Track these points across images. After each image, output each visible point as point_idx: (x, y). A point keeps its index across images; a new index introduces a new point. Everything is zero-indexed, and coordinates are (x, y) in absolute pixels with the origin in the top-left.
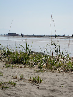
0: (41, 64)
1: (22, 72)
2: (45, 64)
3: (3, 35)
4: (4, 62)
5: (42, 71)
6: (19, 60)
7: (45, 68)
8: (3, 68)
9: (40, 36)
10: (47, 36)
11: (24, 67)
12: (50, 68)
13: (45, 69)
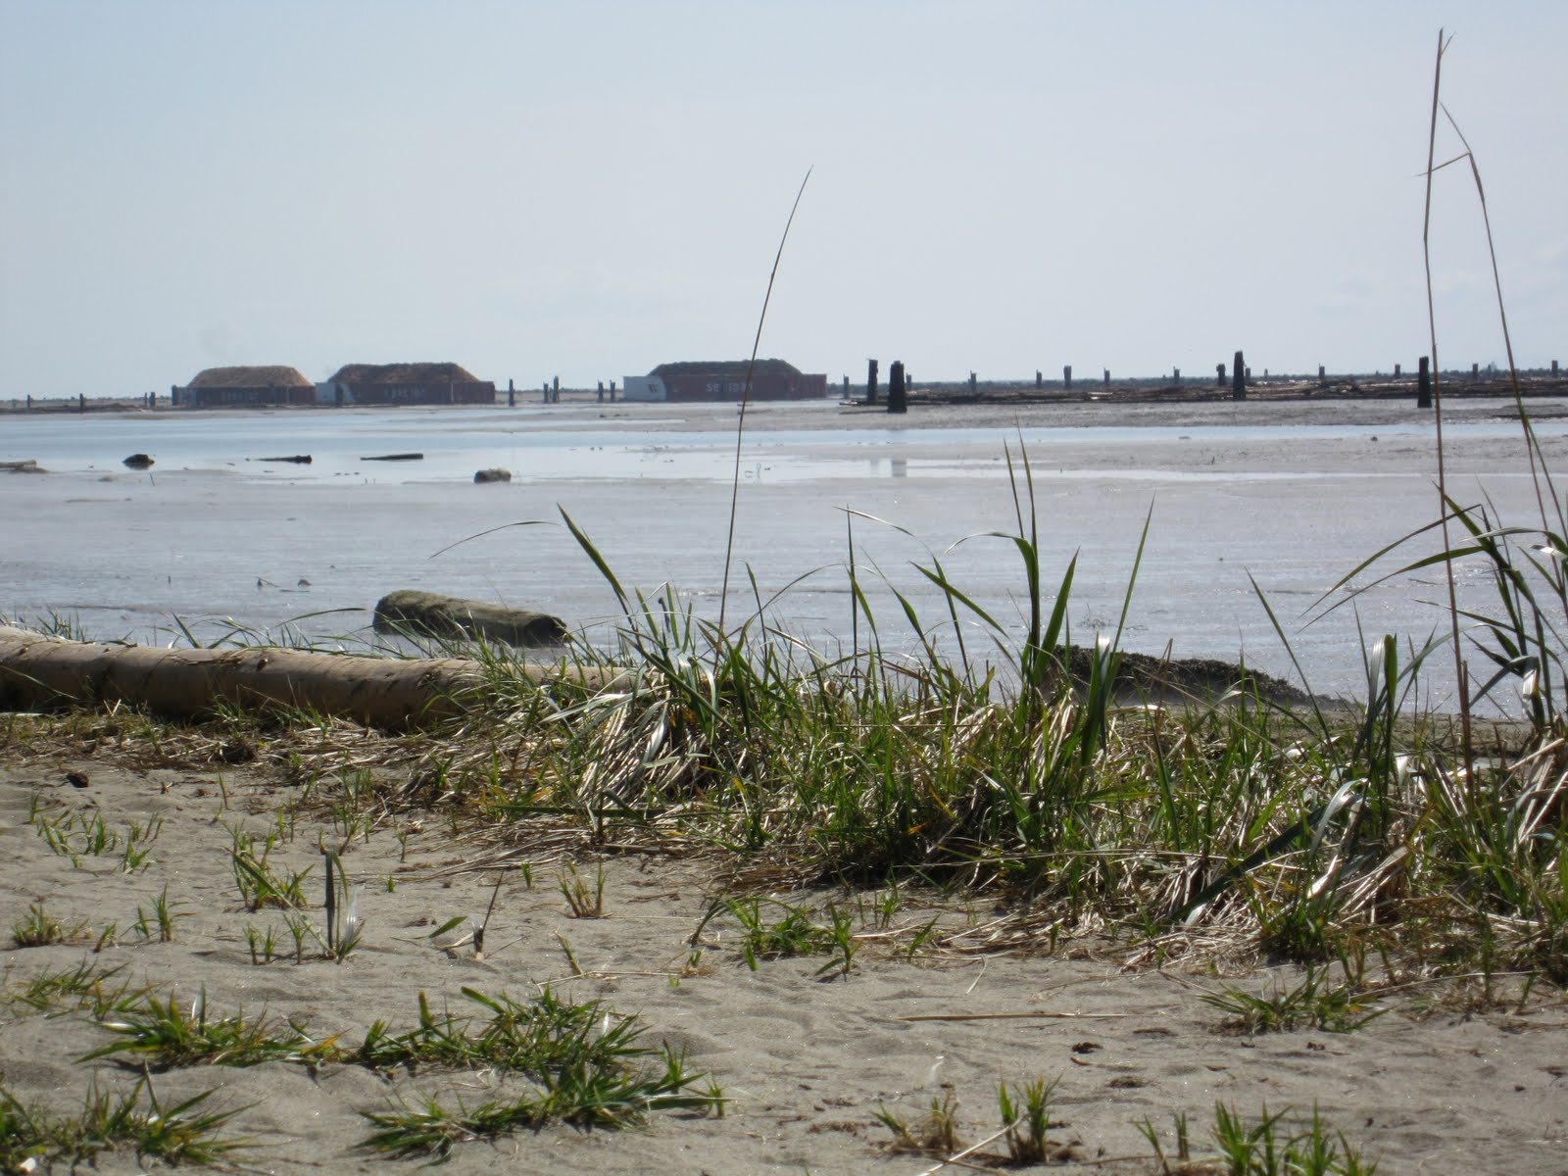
0: (1303, 878)
1: (1009, 1031)
2: (1365, 887)
3: (576, 396)
4: (693, 868)
5: (1335, 1002)
6: (930, 833)
7: (1373, 959)
8: (694, 968)
9: (1172, 391)
10: (1280, 389)
11: (1028, 949)
12: (1455, 951)
13: (1375, 978)
